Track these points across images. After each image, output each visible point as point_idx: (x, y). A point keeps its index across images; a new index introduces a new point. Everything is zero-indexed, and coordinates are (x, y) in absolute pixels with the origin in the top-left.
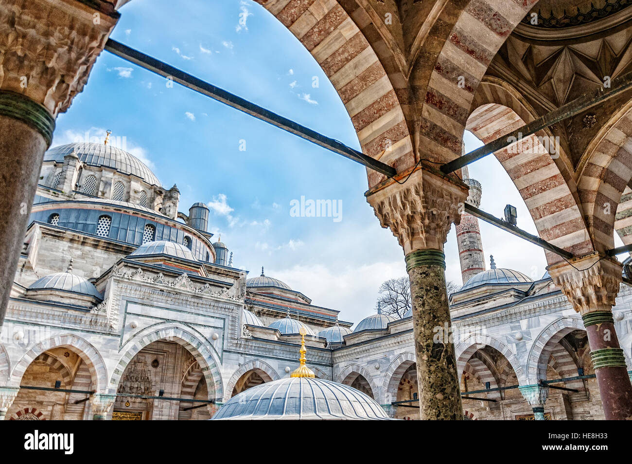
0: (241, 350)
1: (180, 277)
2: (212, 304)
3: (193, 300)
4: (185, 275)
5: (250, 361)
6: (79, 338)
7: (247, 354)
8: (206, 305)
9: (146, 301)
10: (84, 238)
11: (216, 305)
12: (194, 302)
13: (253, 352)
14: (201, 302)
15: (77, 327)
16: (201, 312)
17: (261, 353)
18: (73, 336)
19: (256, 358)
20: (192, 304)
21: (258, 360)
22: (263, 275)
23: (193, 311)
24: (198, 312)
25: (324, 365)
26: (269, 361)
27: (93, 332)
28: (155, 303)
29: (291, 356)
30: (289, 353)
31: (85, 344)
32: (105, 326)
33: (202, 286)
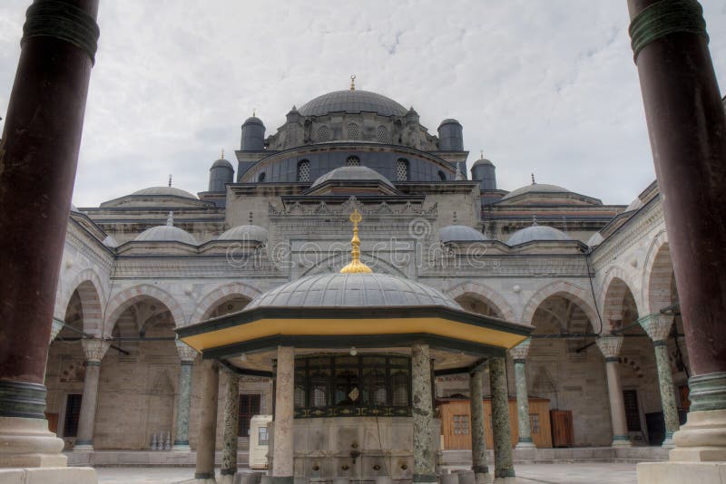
0: (443, 273)
1: (347, 202)
2: (395, 224)
3: (369, 224)
4: (353, 197)
5: (458, 285)
6: (245, 286)
7: (453, 277)
8: (387, 227)
9: (312, 236)
10: (276, 188)
11: (400, 224)
12: (371, 227)
13: (462, 274)
14: (378, 224)
15: (242, 274)
16: (382, 237)
17: (473, 273)
18: (239, 284)
19: (466, 280)
20: (368, 229)
21: (469, 282)
22: (534, 183)
23: (372, 237)
24: (377, 237)
25: (579, 277)
26: (486, 282)
27: (259, 278)
28: (323, 237)
29: (521, 272)
30: (516, 268)
31: (253, 291)
32: (270, 269)
33: (377, 206)
